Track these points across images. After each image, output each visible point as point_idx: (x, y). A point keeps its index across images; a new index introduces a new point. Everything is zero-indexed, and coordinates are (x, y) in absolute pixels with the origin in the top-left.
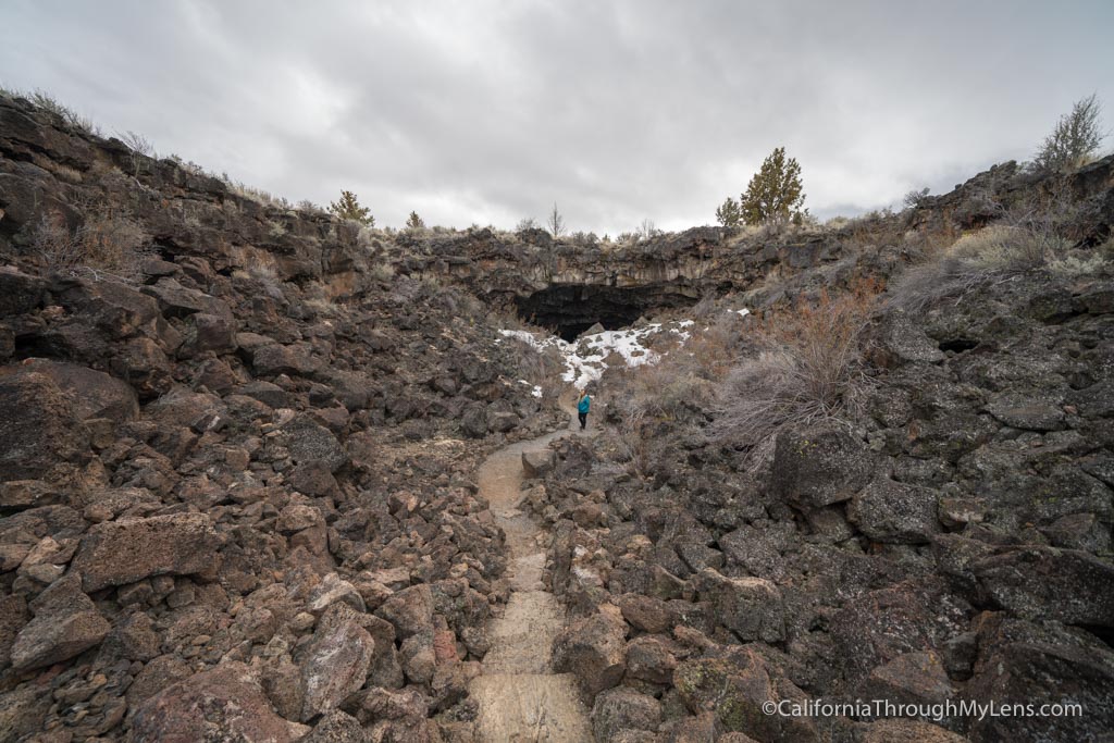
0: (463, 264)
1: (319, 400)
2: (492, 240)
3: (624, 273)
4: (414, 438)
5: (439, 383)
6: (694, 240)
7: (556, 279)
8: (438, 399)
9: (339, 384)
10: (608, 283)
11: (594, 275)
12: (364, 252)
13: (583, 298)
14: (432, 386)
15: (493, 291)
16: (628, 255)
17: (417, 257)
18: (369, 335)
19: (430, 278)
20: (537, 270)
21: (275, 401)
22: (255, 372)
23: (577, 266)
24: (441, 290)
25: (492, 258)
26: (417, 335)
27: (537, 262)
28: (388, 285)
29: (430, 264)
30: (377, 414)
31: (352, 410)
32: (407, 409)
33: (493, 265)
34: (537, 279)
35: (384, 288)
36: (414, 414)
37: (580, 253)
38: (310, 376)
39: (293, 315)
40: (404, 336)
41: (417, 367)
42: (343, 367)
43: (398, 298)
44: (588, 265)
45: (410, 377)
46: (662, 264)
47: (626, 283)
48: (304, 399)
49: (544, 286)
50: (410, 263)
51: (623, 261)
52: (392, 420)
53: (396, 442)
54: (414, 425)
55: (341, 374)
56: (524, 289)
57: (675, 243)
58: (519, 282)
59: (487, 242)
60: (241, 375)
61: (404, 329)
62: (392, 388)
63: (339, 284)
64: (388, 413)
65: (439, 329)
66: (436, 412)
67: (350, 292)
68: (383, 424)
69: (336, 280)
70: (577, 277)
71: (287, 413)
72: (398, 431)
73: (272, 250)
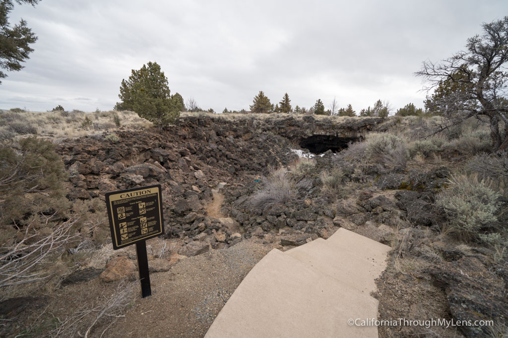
0: (283, 128)
1: (236, 164)
2: (293, 120)
3: (341, 133)
4: (252, 174)
5: (261, 164)
6: (365, 124)
7: (315, 133)
8: (260, 167)
9: (240, 161)
10: (336, 135)
11: (330, 132)
12: (254, 128)
13: (330, 139)
14: (260, 164)
15: (293, 136)
16: (341, 127)
17: (269, 126)
18: (249, 151)
19: (271, 133)
20: (308, 130)
21: (229, 163)
22: (228, 159)
23: (323, 129)
24: (274, 136)
25: (293, 126)
26: (262, 150)
27: (308, 128)
28: (259, 135)
29: (273, 128)
30: (246, 168)
31: (241, 167)
32: (252, 168)
33: (293, 128)
34: (309, 133)
35: (258, 137)
36: (253, 169)
37: (324, 125)
38: (235, 160)
39: (235, 146)
40: (259, 150)
41: (258, 159)
42: (242, 158)
43: (260, 140)
44: (328, 129)
45: (256, 161)
46: (355, 131)
47: (342, 136)
48: (233, 164)
49: (311, 135)
50: (267, 128)
51: (340, 128)
52: (249, 170)
53: (248, 174)
54: (253, 172)
55: (240, 160)
56: (305, 136)
57: (358, 124)
58: (302, 133)
59: (292, 121)
60: (225, 159)
61: (260, 148)
62: (250, 163)
63: (247, 136)
64: (248, 168)
65: (269, 149)
66: (260, 170)
67: (248, 138)
68: (247, 170)
69: (246, 135)
70: (323, 133)
71: (230, 165)
72: (249, 172)
73: (233, 131)
